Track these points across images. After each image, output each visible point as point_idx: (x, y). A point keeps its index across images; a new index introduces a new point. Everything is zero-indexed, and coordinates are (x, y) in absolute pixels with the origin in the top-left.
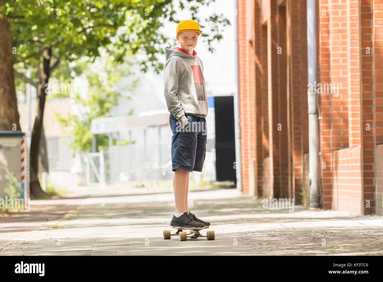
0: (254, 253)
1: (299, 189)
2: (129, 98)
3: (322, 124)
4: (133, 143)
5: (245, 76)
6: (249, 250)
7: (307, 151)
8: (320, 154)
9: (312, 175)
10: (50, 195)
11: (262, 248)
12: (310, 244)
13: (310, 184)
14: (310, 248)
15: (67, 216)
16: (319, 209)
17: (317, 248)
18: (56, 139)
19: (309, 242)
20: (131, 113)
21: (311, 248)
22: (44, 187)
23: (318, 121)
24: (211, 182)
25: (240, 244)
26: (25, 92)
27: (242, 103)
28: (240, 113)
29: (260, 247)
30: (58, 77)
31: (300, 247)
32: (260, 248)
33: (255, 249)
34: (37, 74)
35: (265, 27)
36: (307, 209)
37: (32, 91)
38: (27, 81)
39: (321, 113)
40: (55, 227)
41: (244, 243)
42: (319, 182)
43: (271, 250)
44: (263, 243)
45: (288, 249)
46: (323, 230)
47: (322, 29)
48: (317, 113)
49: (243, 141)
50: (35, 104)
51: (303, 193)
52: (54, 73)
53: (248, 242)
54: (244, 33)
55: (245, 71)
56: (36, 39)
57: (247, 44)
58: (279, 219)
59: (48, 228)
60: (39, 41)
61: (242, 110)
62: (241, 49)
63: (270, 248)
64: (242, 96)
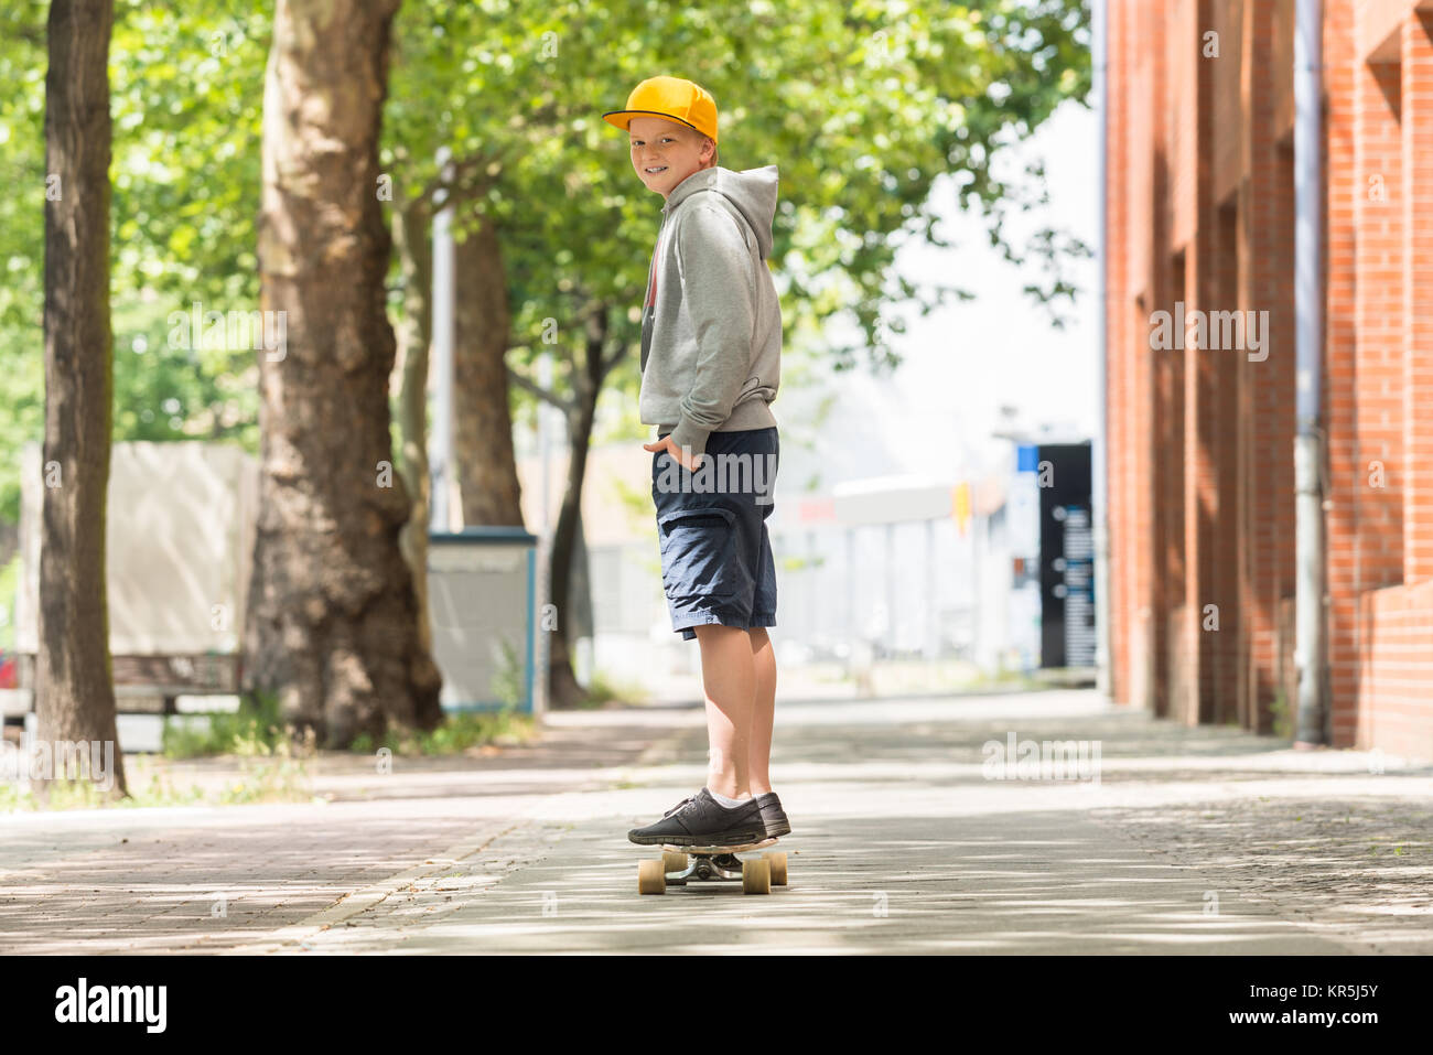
0: (1167, 861)
1: (1266, 695)
2: (810, 446)
3: (1332, 522)
4: (818, 563)
5: (1123, 392)
6: (1151, 854)
7: (1290, 591)
8: (1327, 600)
9: (1304, 655)
10: (600, 698)
11: (1185, 848)
12: (1312, 840)
13: (1299, 679)
14: (1311, 852)
15: (650, 755)
16: (1323, 746)
17: (1332, 851)
18: (613, 551)
19: (1309, 835)
20: (813, 485)
21: (1315, 852)
22: (583, 675)
23: (1322, 515)
24: (1026, 673)
25: (1124, 838)
26: (534, 424)
27: (1116, 463)
28: (1108, 489)
29: (1179, 845)
30: (622, 387)
31: (1285, 848)
32: (1179, 850)
33: (1166, 852)
34: (570, 379)
35: (1179, 261)
36: (1289, 746)
37: (555, 423)
38: (541, 395)
39: (1331, 492)
40: (624, 786)
41: (1133, 834)
42: (1324, 675)
43: (1210, 855)
44: (1183, 836)
45: (1254, 853)
46: (1341, 805)
47: (1336, 270)
48: (1319, 492)
49: (1116, 561)
50: (562, 459)
51: (1278, 706)
52: (613, 377)
53: (1144, 834)
54: (1123, 277)
55: (1122, 376)
56: (566, 283)
57: (1131, 307)
58: (1218, 772)
59: (604, 787)
60: (574, 292)
61: (1115, 481)
62: (1114, 321)
63: (1207, 851)
64: (1115, 445)
